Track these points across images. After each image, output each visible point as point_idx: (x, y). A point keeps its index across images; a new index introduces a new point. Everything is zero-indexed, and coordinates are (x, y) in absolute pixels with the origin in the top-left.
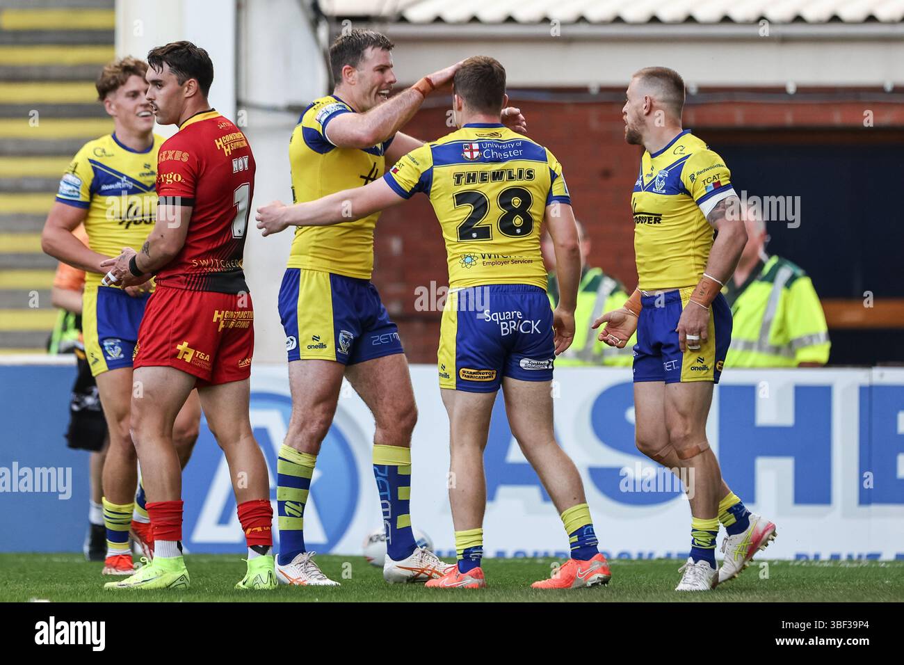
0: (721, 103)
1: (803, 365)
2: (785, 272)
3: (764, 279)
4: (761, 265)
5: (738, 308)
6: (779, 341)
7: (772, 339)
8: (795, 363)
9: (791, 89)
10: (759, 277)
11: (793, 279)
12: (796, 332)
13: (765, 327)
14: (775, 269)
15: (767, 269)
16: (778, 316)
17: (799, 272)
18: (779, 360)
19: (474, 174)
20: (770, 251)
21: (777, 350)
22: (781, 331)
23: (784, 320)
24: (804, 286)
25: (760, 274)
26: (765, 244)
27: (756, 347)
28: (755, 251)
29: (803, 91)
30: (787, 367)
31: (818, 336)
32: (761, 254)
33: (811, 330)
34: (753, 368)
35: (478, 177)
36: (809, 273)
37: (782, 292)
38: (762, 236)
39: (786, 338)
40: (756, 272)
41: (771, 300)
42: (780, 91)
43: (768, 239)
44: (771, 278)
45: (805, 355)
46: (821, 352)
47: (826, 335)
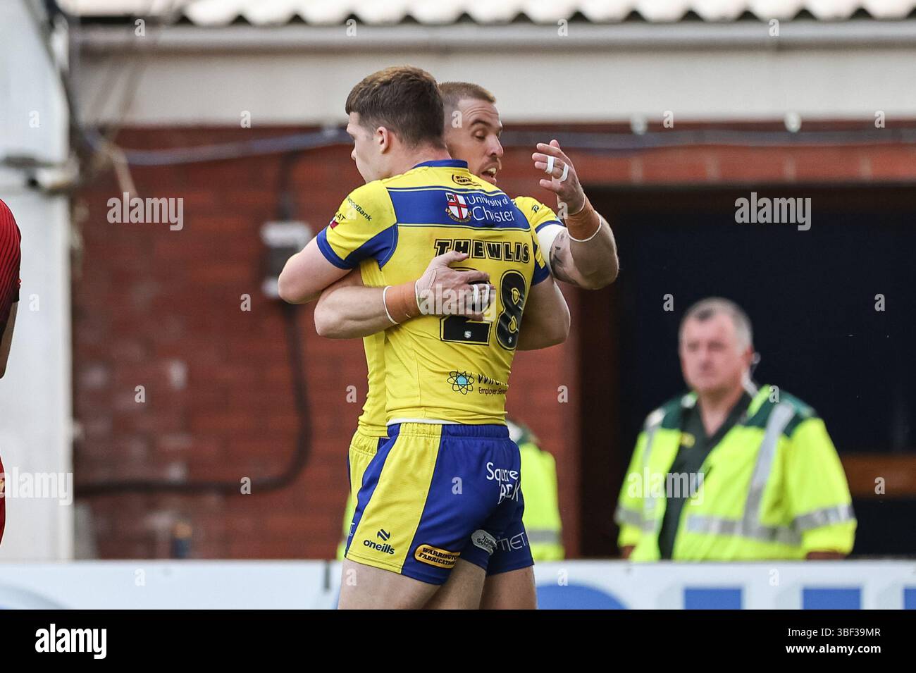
0: (684, 148)
1: (814, 556)
2: (784, 411)
3: (750, 423)
4: (745, 400)
5: (711, 469)
6: (775, 519)
7: (765, 516)
8: (801, 553)
9: (793, 124)
10: (744, 419)
11: (796, 421)
12: (801, 504)
13: (753, 498)
14: (768, 407)
15: (755, 407)
16: (772, 480)
17: (806, 411)
18: (775, 549)
19: (466, 244)
20: (760, 378)
21: (772, 534)
22: (778, 504)
23: (782, 487)
24: (814, 432)
25: (745, 416)
26: (752, 367)
27: (739, 528)
28: (736, 379)
29: (812, 127)
30: (789, 560)
31: (836, 510)
32: (747, 383)
33: (826, 502)
34: (735, 561)
35: (471, 248)
36: (821, 412)
37: (780, 443)
38: (746, 354)
39: (786, 516)
40: (738, 413)
41: (763, 454)
42: (775, 127)
43: (756, 359)
44: (761, 421)
45: (816, 540)
46: (842, 535)
47: (849, 509)
